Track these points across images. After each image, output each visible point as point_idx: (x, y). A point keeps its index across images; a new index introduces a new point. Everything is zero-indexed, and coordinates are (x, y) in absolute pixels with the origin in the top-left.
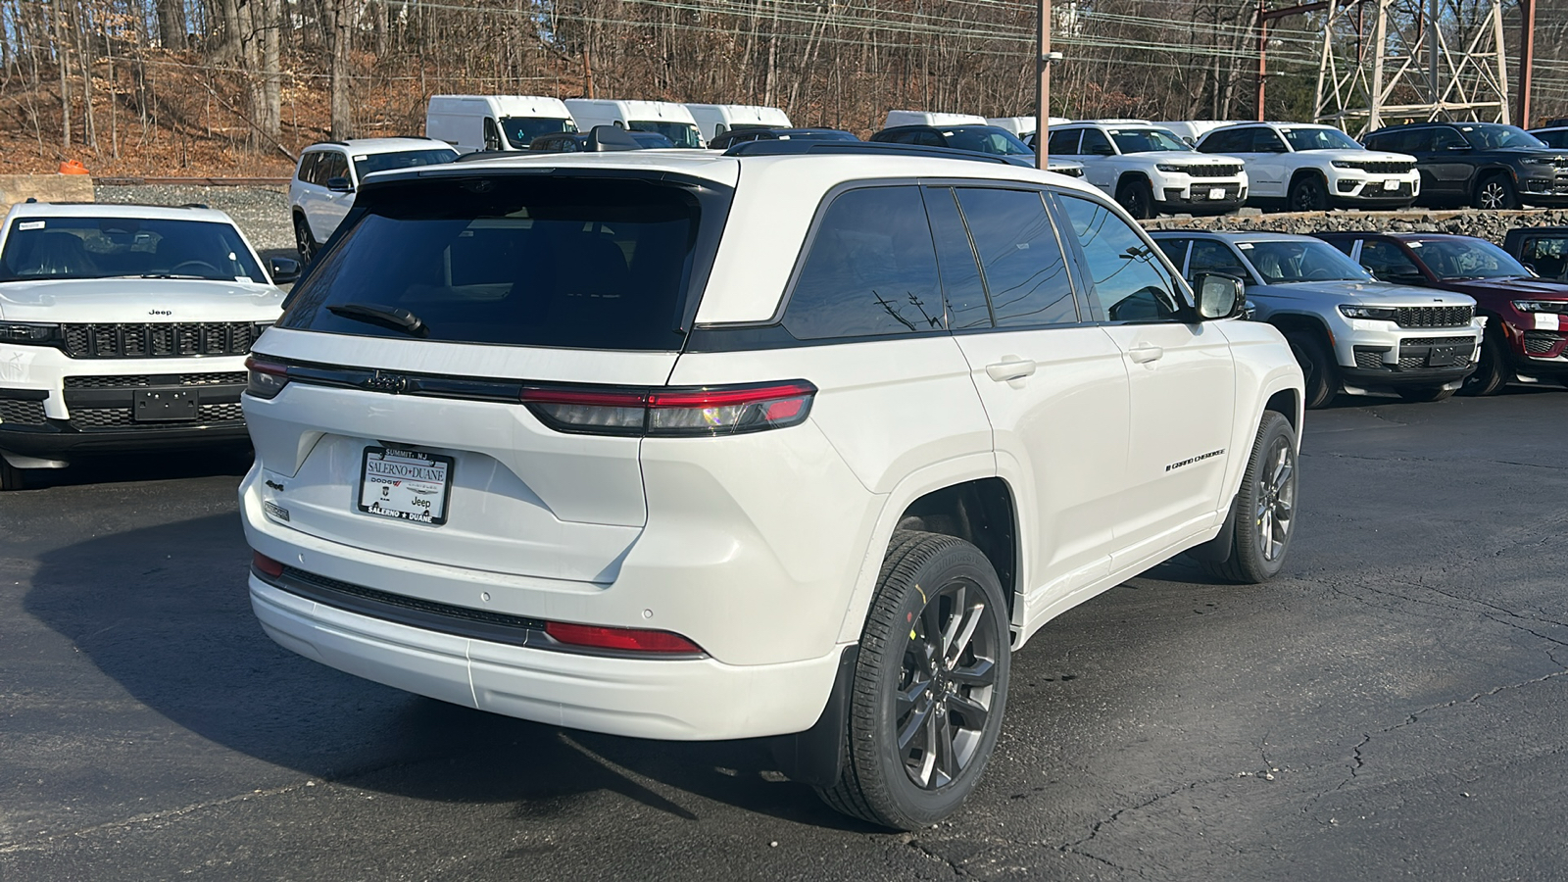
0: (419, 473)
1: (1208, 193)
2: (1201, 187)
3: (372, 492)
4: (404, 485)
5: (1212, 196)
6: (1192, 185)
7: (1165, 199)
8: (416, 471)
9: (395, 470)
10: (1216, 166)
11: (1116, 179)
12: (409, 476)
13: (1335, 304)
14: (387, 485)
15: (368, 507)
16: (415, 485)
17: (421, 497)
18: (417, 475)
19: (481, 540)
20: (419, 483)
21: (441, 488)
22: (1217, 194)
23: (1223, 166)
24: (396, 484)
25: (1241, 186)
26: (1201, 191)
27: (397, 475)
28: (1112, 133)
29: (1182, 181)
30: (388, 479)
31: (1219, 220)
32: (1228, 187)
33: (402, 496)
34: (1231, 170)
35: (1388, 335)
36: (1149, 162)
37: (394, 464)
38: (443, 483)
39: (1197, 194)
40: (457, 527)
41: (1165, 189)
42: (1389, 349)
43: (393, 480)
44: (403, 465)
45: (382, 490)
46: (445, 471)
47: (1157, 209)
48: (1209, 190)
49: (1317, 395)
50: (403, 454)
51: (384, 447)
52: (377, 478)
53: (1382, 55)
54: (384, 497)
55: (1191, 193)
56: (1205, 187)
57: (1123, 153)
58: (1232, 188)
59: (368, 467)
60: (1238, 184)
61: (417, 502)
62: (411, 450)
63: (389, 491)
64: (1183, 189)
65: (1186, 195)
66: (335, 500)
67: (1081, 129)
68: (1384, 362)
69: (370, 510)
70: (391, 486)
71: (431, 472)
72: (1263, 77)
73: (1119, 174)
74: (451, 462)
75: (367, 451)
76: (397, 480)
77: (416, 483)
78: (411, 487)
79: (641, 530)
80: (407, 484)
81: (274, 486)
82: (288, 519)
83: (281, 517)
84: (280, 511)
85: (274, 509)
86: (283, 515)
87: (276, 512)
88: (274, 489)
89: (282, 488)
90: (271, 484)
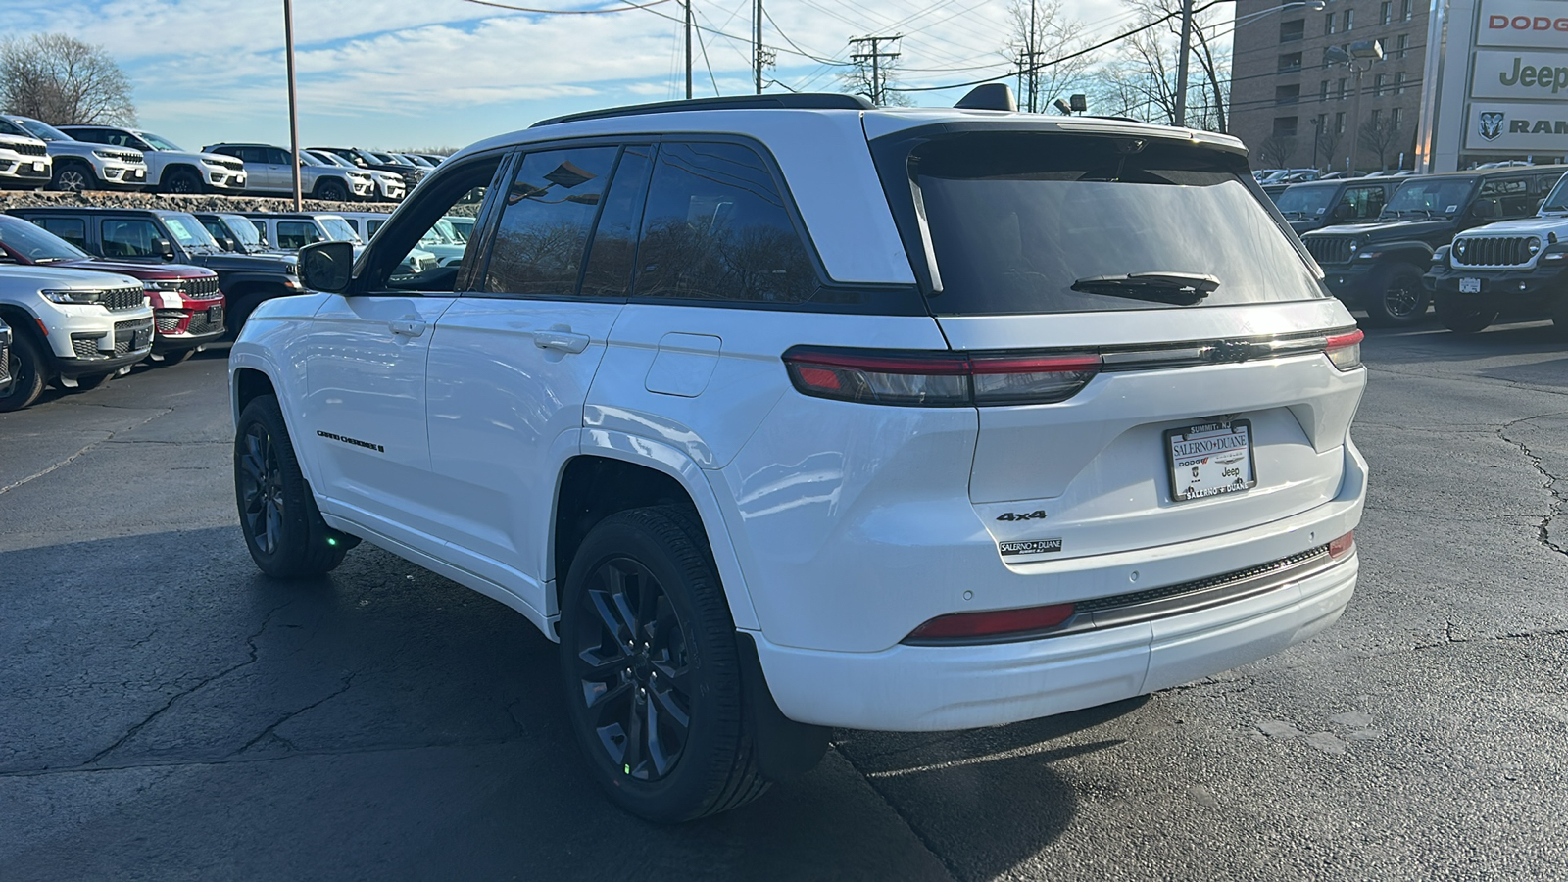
0: (1224, 444)
3: (1181, 479)
4: (1211, 460)
8: (1220, 442)
9: (1201, 447)
12: (1215, 449)
13: (38, 288)
14: (1195, 465)
16: (1222, 457)
17: (1230, 467)
18: (1222, 446)
20: (1225, 453)
21: (1245, 452)
24: (1204, 461)
27: (1204, 452)
30: (1195, 459)
33: (1212, 473)
35: (100, 320)
37: (1199, 441)
38: (1246, 446)
40: (1267, 484)
42: (104, 335)
43: (1200, 458)
44: (1206, 440)
45: (1191, 472)
46: (1246, 434)
49: (33, 392)
50: (1208, 427)
51: (1183, 428)
52: (1184, 461)
54: (1194, 479)
59: (1173, 451)
61: (1227, 473)
62: (1213, 421)
63: (1199, 472)
66: (1142, 502)
68: (100, 348)
69: (1189, 496)
70: (1200, 465)
71: (1234, 439)
74: (1247, 424)
75: (1166, 436)
76: (1203, 457)
77: (1222, 454)
78: (1220, 460)
79: (1342, 447)
80: (1215, 459)
81: (1021, 517)
82: (1059, 549)
83: (1046, 550)
84: (1043, 544)
85: (1029, 546)
86: (1052, 546)
87: (1033, 548)
88: (1023, 520)
89: (1042, 515)
90: (1011, 517)
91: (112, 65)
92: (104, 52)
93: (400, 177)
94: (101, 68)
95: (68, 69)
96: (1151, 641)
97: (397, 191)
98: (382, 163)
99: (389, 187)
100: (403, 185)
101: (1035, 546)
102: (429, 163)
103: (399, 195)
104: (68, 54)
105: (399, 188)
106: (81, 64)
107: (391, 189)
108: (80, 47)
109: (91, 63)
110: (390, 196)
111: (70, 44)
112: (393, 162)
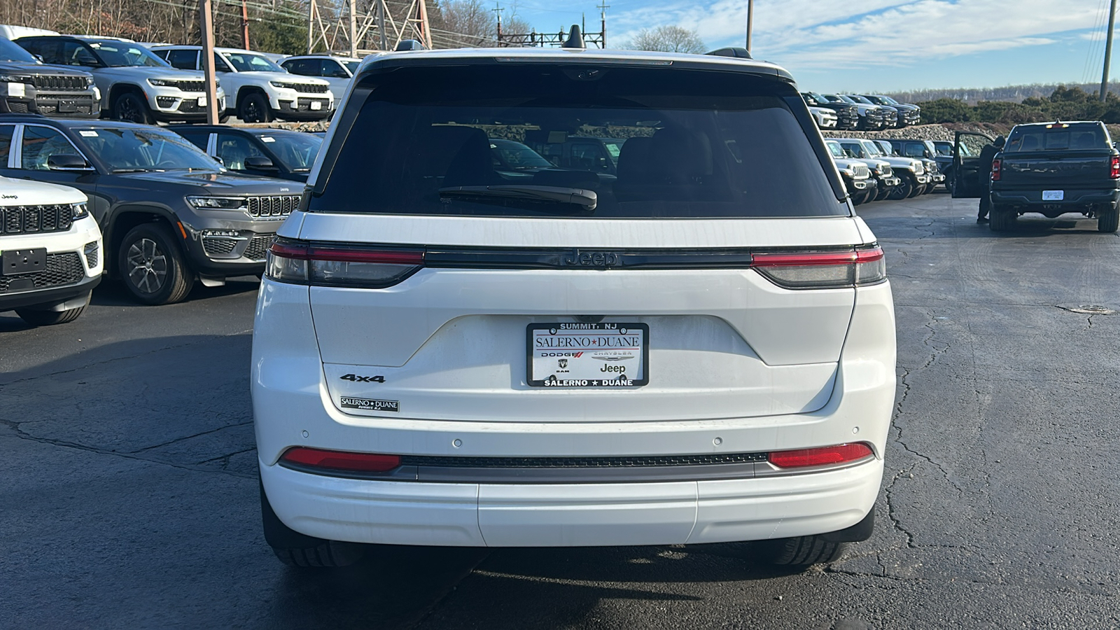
0: (607, 342)
1: (310, 106)
2: (305, 100)
3: (542, 367)
4: (587, 355)
5: (312, 108)
6: (299, 98)
7: (279, 108)
8: (603, 341)
9: (574, 342)
10: (313, 85)
11: (236, 93)
12: (594, 346)
14: (564, 358)
15: (544, 381)
16: (602, 353)
17: (612, 364)
18: (604, 344)
19: (695, 393)
20: (608, 351)
21: (637, 353)
22: (316, 106)
23: (317, 85)
24: (577, 355)
25: (330, 101)
26: (306, 103)
27: (578, 347)
28: (226, 55)
29: (292, 95)
30: (564, 352)
31: (319, 125)
32: (324, 101)
33: (587, 366)
34: (323, 89)
36: (265, 80)
37: (572, 337)
38: (639, 348)
39: (302, 105)
40: (662, 385)
41: (279, 101)
43: (571, 352)
44: (584, 337)
45: (558, 363)
46: (640, 337)
47: (274, 115)
48: (311, 103)
50: (587, 326)
51: (551, 324)
52: (549, 352)
53: (355, 14)
54: (561, 369)
55: (299, 104)
56: (307, 100)
57: (238, 71)
58: (325, 102)
59: (535, 343)
60: (328, 99)
61: (608, 369)
62: (594, 321)
63: (568, 363)
64: (293, 101)
65: (295, 105)
66: (490, 381)
67: (197, 51)
69: (547, 383)
70: (570, 358)
71: (622, 340)
72: (246, 21)
73: (238, 89)
74: (645, 328)
75: (530, 328)
76: (577, 351)
77: (604, 352)
78: (598, 356)
79: (837, 364)
80: (592, 354)
81: (361, 379)
82: (396, 410)
83: (382, 409)
84: (380, 404)
85: (366, 403)
86: (390, 407)
87: (370, 405)
88: (363, 381)
89: (381, 380)
90: (352, 378)
91: (700, 44)
92: (696, 36)
93: (835, 112)
94: (694, 46)
95: (675, 47)
96: (478, 501)
97: (830, 122)
98: (828, 102)
99: (824, 119)
100: (836, 118)
101: (372, 404)
102: (869, 101)
103: (831, 125)
104: (676, 38)
105: (832, 120)
106: (682, 44)
107: (826, 121)
108: (683, 33)
109: (688, 43)
110: (825, 125)
111: (678, 32)
112: (839, 101)
